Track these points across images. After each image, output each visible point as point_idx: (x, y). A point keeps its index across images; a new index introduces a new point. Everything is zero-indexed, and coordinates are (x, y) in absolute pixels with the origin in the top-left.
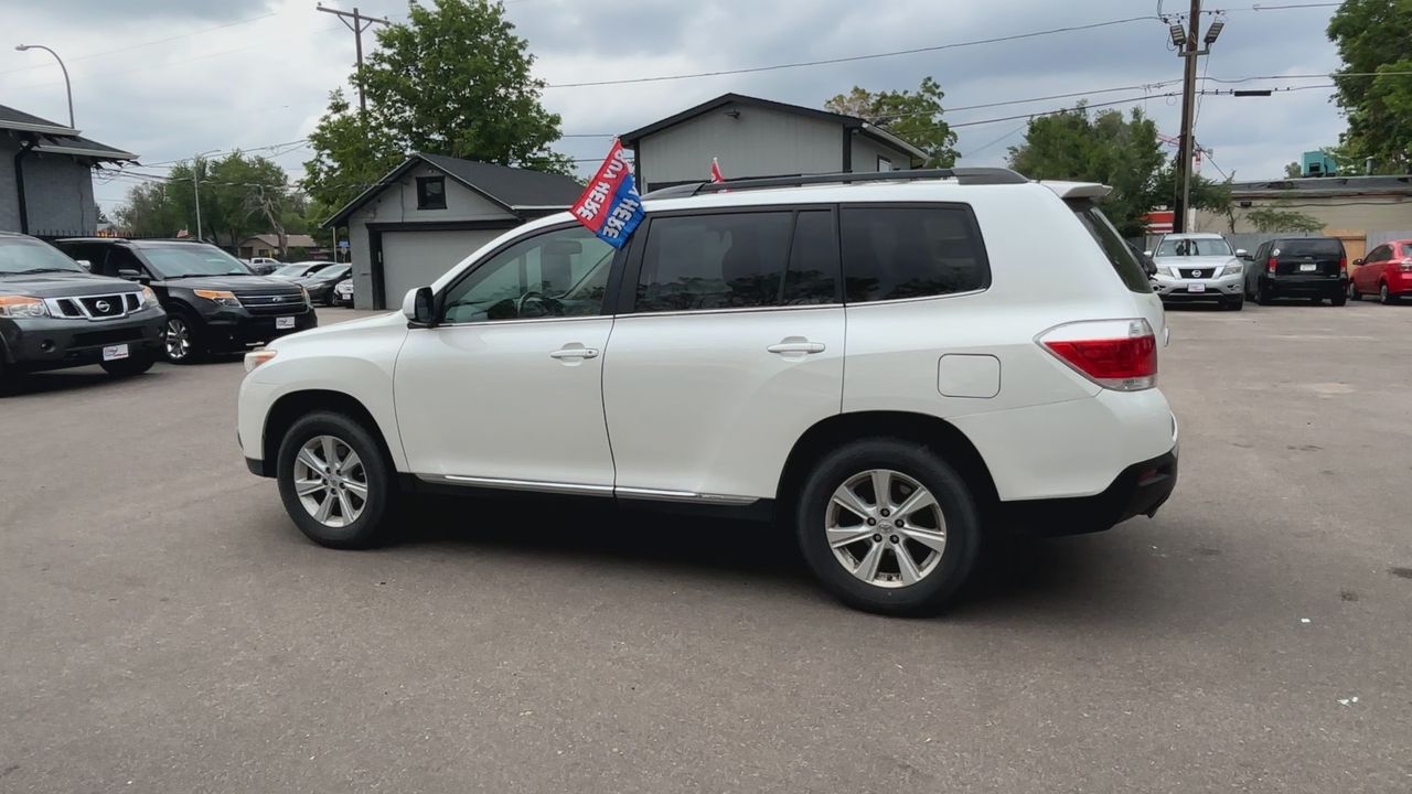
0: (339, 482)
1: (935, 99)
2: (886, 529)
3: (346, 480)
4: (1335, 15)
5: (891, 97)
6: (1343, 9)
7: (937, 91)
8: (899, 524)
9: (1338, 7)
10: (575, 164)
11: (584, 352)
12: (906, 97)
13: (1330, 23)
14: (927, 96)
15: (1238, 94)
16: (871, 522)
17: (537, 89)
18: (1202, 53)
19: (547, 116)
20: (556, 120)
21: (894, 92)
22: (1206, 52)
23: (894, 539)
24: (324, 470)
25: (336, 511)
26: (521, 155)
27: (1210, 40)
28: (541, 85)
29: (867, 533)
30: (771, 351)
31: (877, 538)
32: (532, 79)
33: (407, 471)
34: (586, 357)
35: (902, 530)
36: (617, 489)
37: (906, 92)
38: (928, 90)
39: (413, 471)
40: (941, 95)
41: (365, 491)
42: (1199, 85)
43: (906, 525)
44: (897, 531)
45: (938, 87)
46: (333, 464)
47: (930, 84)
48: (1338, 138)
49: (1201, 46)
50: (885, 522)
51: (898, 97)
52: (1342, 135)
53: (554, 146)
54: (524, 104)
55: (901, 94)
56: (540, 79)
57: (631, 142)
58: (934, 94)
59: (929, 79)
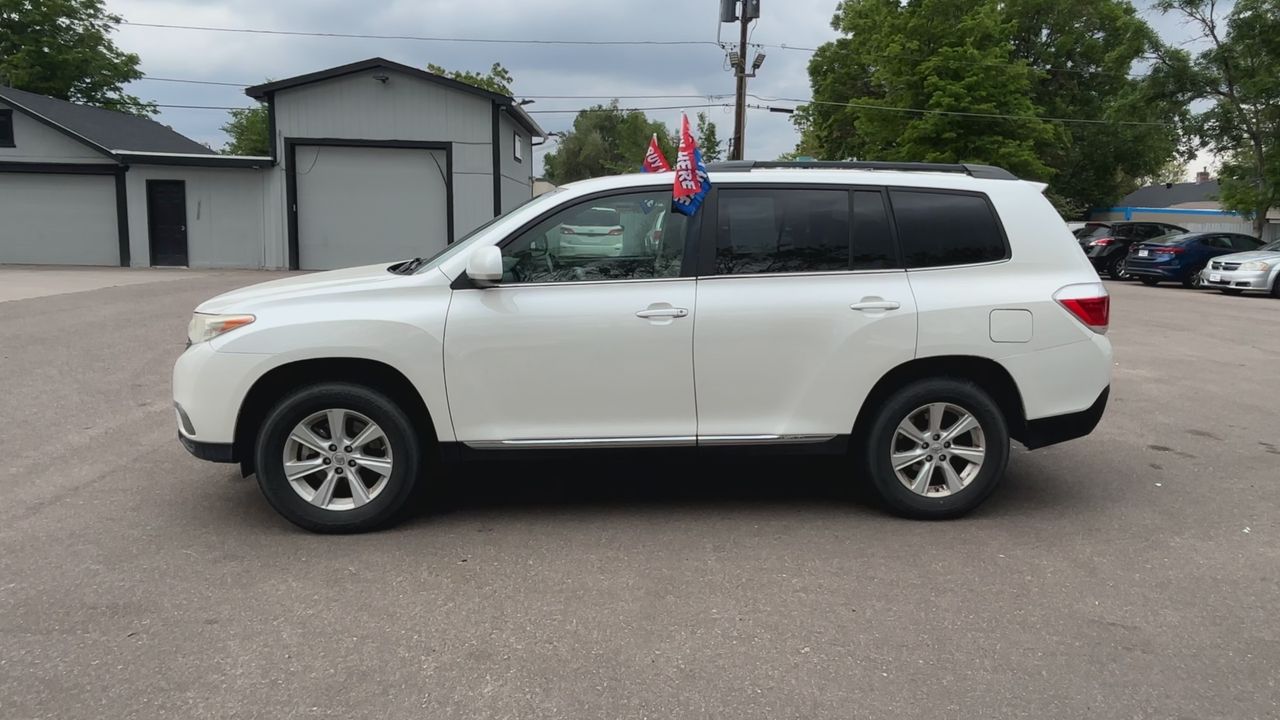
0: (347, 460)
1: (505, 83)
2: (936, 450)
3: (359, 456)
4: (812, 58)
5: (465, 78)
6: (816, 55)
7: (507, 76)
8: (947, 445)
9: (813, 53)
10: (158, 109)
11: (675, 312)
12: (479, 78)
13: (809, 64)
14: (497, 79)
15: (773, 110)
16: (926, 446)
17: (111, 24)
18: (749, 76)
19: (123, 55)
20: (133, 60)
21: (468, 73)
22: (754, 75)
23: (943, 458)
24: (327, 448)
25: (342, 490)
26: (88, 93)
27: (756, 66)
28: (117, 20)
29: (920, 456)
30: (854, 309)
31: (930, 458)
32: (107, 14)
33: (453, 440)
34: (678, 316)
35: (949, 450)
36: (699, 438)
37: (478, 74)
38: (498, 74)
39: (459, 440)
40: (510, 80)
41: (389, 466)
42: (748, 100)
43: (952, 446)
44: (945, 451)
45: (506, 72)
46: (341, 441)
47: (499, 69)
48: (795, 147)
49: (748, 70)
50: (935, 445)
51: (472, 77)
52: (798, 146)
53: (129, 89)
54: (94, 39)
55: (474, 76)
56: (116, 13)
57: (266, 94)
58: (503, 77)
59: (498, 65)
